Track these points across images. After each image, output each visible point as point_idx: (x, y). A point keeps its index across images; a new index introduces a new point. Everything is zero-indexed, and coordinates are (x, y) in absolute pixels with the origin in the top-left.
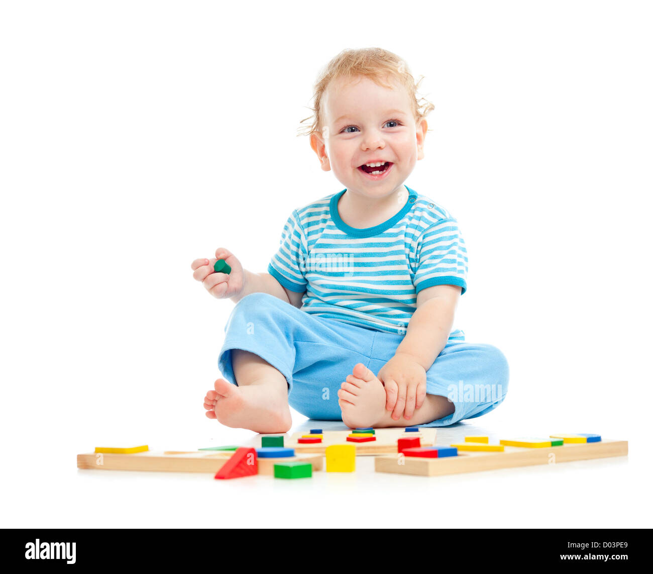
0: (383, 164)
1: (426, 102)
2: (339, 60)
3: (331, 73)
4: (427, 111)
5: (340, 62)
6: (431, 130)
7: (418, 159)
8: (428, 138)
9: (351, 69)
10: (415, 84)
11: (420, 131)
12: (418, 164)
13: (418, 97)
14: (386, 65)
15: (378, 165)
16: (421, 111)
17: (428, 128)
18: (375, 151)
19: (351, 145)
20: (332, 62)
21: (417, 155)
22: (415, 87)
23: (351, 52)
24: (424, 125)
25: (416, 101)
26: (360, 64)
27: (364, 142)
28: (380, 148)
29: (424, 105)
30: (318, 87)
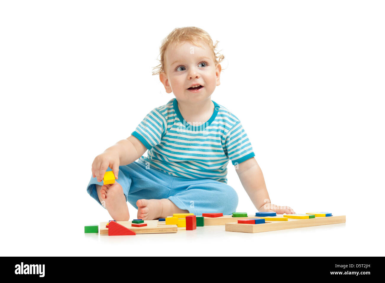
0: (199, 86)
1: (220, 55)
2: (173, 33)
3: (169, 40)
4: (221, 60)
5: (174, 34)
6: (223, 69)
7: (217, 86)
8: (222, 74)
9: (179, 37)
10: (214, 46)
11: (218, 71)
12: (217, 88)
13: (216, 52)
14: (198, 34)
15: (197, 86)
16: (218, 59)
17: (222, 68)
18: (195, 79)
19: (182, 77)
20: (169, 35)
21: (217, 83)
22: (214, 47)
23: (179, 29)
24: (219, 68)
25: (215, 54)
26: (184, 34)
27: (189, 75)
28: (197, 77)
29: (219, 56)
30: (163, 48)
